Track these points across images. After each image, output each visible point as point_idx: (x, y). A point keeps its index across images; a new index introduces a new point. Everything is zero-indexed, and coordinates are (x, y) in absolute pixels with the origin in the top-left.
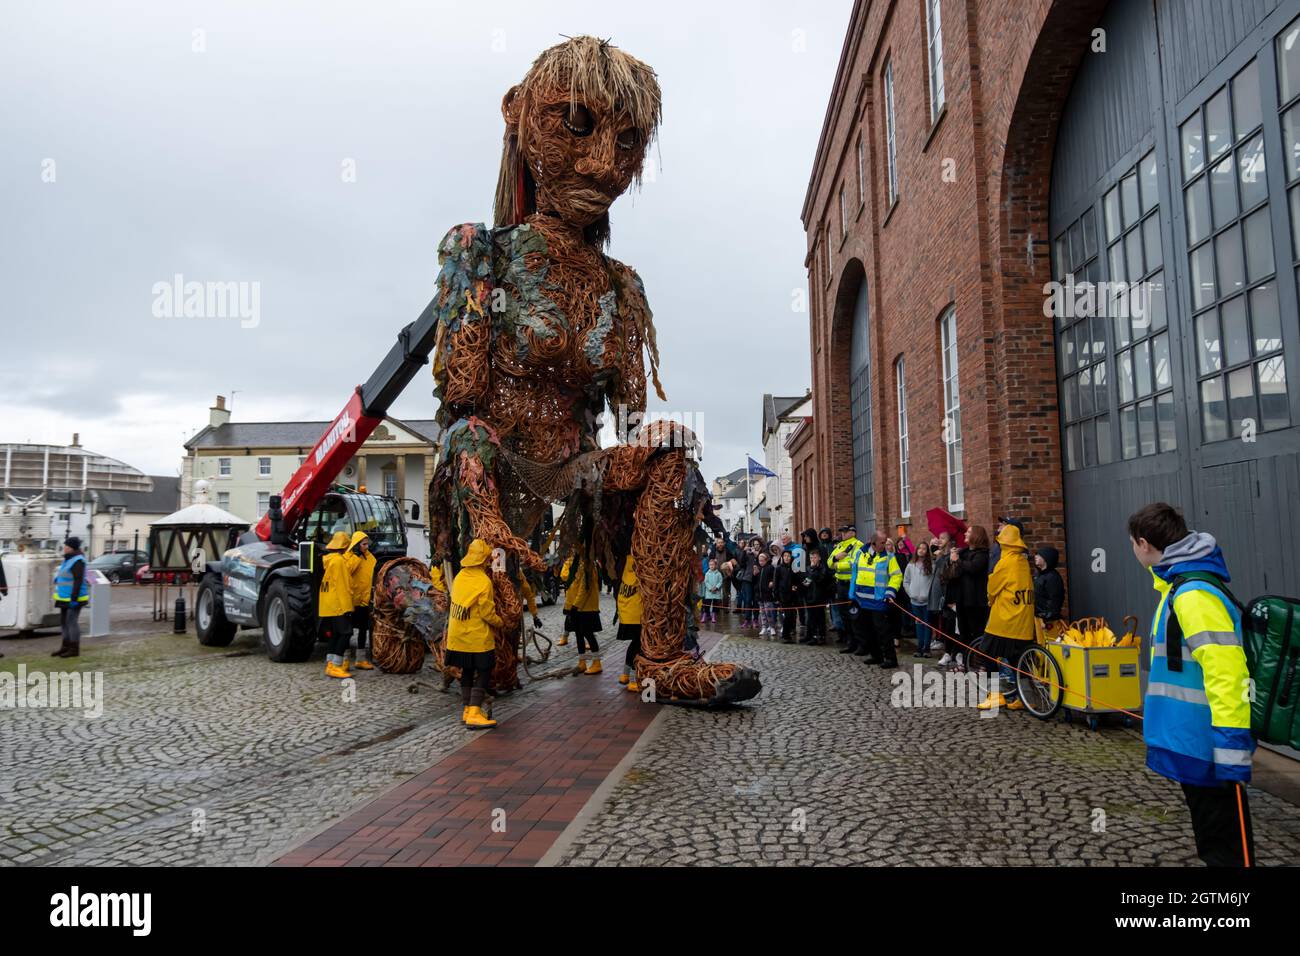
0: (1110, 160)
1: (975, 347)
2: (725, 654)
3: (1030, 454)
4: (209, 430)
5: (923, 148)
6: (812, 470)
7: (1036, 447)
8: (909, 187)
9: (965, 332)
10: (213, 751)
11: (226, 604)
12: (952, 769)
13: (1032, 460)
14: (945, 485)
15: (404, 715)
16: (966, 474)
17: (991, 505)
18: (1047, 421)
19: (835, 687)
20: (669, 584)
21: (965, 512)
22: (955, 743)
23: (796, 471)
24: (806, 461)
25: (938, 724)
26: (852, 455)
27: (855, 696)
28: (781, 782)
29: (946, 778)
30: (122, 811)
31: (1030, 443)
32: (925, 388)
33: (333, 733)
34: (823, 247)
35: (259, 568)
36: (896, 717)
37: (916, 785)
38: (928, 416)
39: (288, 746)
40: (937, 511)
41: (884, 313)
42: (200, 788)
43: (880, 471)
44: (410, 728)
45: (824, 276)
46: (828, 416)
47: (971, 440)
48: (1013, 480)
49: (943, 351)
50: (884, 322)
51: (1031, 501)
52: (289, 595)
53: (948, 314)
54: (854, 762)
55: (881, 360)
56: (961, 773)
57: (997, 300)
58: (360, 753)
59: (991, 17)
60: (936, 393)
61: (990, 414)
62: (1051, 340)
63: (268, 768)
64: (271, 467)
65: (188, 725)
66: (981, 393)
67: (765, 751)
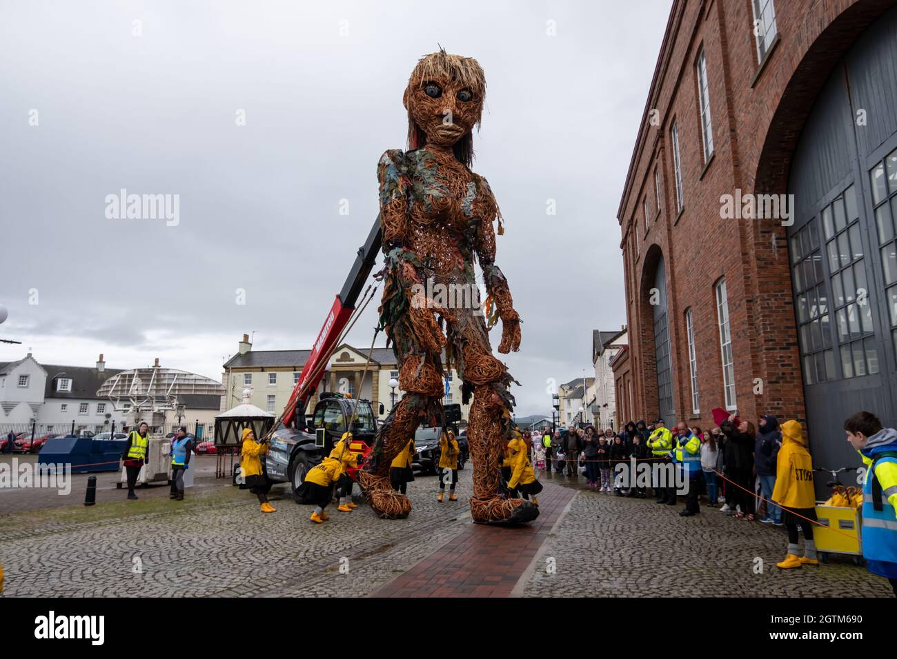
0: (825, 189)
1: (740, 305)
2: (580, 502)
3: (780, 373)
4: (239, 356)
5: (700, 177)
6: (629, 381)
7: (784, 369)
8: (691, 201)
9: (732, 295)
10: (282, 556)
11: (268, 467)
12: (739, 576)
13: (782, 378)
14: (723, 393)
15: (387, 537)
16: (738, 386)
17: (755, 407)
18: (791, 352)
19: (657, 525)
20: (487, 455)
21: (737, 411)
22: (740, 561)
23: (617, 381)
24: (624, 375)
25: (728, 549)
26: (657, 371)
27: (671, 531)
28: (630, 581)
29: (737, 582)
30: (242, 589)
31: (780, 367)
32: (707, 330)
33: (348, 547)
34: (632, 237)
35: (289, 445)
36: (699, 544)
37: (717, 585)
38: (709, 348)
39: (324, 554)
40: (719, 409)
41: (676, 280)
42: (281, 577)
43: (677, 383)
44: (393, 545)
45: (634, 255)
46: (639, 346)
47: (740, 364)
48: (770, 391)
49: (718, 306)
50: (677, 286)
51: (782, 404)
52: (309, 462)
53: (720, 283)
54: (675, 571)
55: (675, 310)
56: (746, 579)
57: (754, 275)
58: (368, 559)
59: (742, 100)
60: (714, 333)
61: (752, 348)
62: (791, 300)
63: (316, 567)
64: (277, 379)
65: (262, 541)
66: (745, 334)
67: (617, 563)
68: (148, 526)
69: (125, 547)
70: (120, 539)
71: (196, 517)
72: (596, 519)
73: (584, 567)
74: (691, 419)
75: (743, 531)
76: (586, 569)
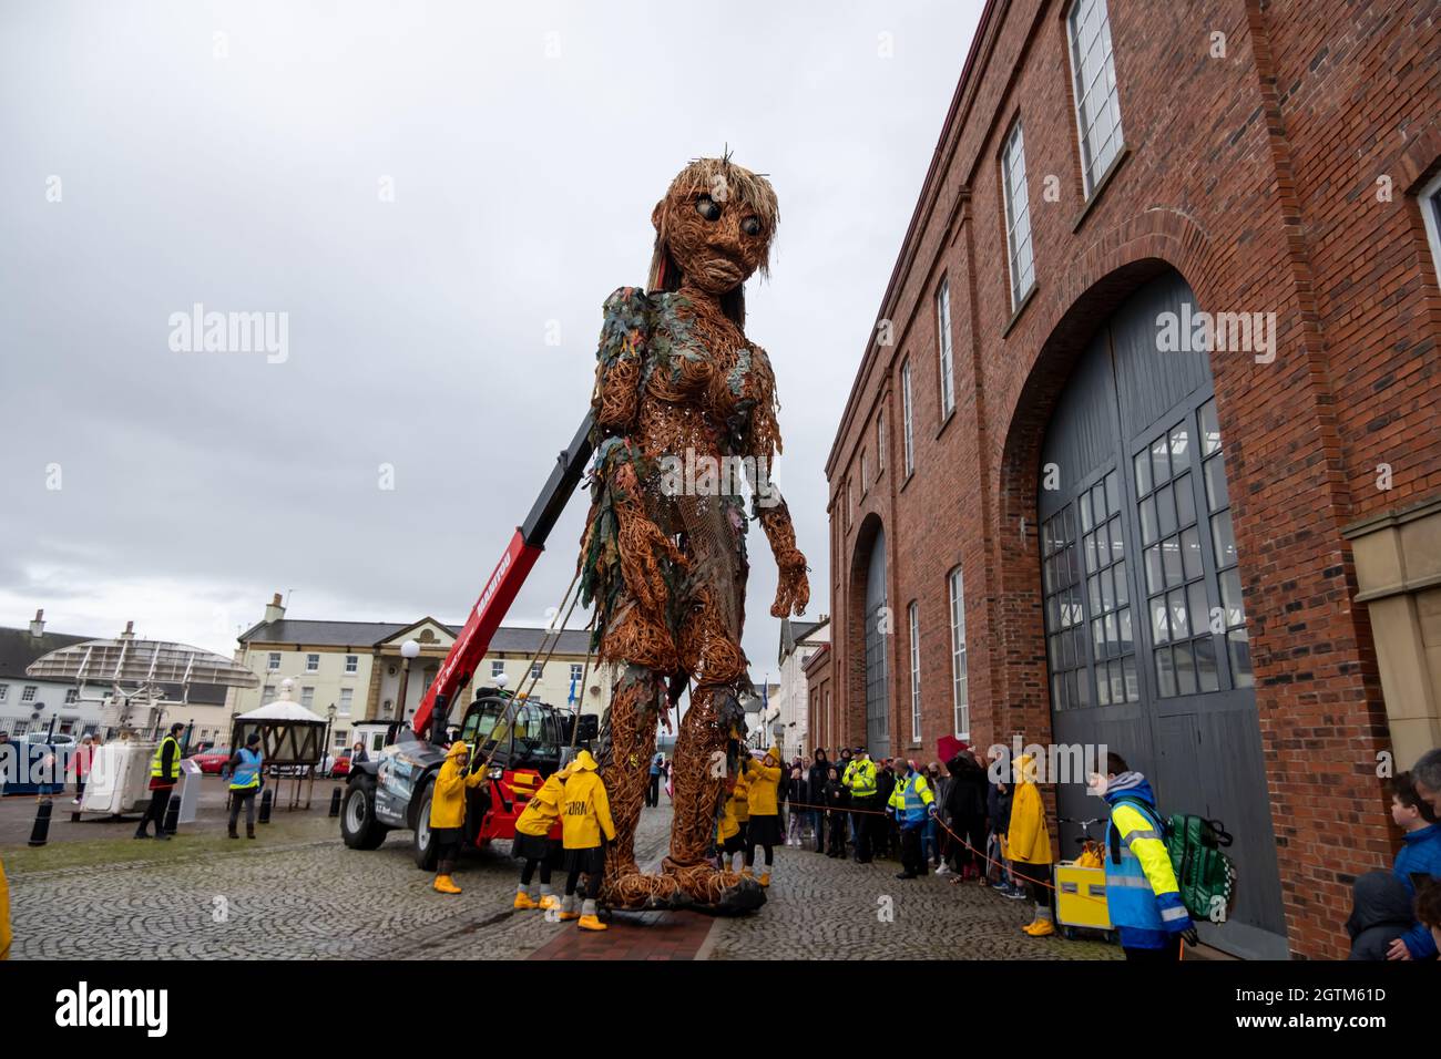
0: (1084, 471)
1: (979, 604)
3: (1025, 695)
4: (263, 625)
5: (936, 436)
6: (827, 692)
7: (1029, 690)
8: (923, 465)
9: (970, 591)
10: (357, 926)
11: (378, 802)
13: (1027, 701)
14: (953, 716)
15: (503, 902)
16: (972, 708)
17: (993, 737)
18: (1038, 669)
20: (699, 795)
21: (969, 741)
23: (811, 691)
24: (822, 684)
25: (955, 923)
26: (866, 681)
31: (1024, 686)
32: (935, 632)
33: (450, 915)
34: (844, 499)
35: (416, 768)
38: (937, 656)
39: (417, 924)
40: (946, 738)
41: (900, 563)
43: (894, 700)
45: (844, 523)
46: (845, 645)
47: (976, 680)
48: (1011, 717)
49: (952, 602)
50: (900, 570)
53: (955, 573)
55: (896, 603)
57: (997, 568)
58: (481, 931)
59: (991, 351)
60: (945, 636)
61: (992, 660)
62: (1040, 603)
63: (408, 942)
64: (319, 663)
65: (323, 904)
66: (985, 642)
67: (819, 939)
68: (139, 880)
69: (113, 908)
70: (103, 897)
71: (211, 868)
72: (786, 881)
73: (777, 944)
74: (910, 749)
75: (973, 899)
76: (780, 947)
